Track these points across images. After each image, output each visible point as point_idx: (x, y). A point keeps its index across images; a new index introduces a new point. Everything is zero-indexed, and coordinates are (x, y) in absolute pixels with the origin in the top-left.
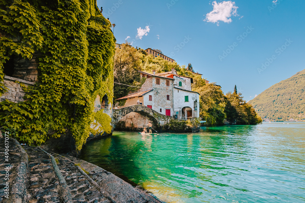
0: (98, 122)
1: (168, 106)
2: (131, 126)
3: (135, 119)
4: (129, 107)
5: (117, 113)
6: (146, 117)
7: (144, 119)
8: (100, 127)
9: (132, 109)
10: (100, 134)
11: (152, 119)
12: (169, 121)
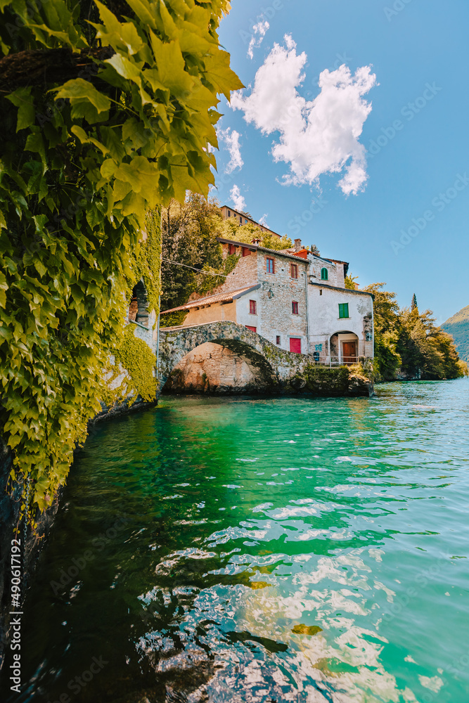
0: (120, 365)
1: (295, 329)
2: (200, 383)
3: (212, 362)
4: (201, 327)
5: (170, 343)
6: (243, 357)
7: (236, 361)
8: (125, 381)
9: (210, 333)
10: (126, 401)
11: (258, 361)
12: (301, 368)
